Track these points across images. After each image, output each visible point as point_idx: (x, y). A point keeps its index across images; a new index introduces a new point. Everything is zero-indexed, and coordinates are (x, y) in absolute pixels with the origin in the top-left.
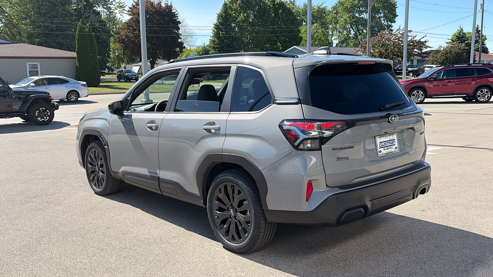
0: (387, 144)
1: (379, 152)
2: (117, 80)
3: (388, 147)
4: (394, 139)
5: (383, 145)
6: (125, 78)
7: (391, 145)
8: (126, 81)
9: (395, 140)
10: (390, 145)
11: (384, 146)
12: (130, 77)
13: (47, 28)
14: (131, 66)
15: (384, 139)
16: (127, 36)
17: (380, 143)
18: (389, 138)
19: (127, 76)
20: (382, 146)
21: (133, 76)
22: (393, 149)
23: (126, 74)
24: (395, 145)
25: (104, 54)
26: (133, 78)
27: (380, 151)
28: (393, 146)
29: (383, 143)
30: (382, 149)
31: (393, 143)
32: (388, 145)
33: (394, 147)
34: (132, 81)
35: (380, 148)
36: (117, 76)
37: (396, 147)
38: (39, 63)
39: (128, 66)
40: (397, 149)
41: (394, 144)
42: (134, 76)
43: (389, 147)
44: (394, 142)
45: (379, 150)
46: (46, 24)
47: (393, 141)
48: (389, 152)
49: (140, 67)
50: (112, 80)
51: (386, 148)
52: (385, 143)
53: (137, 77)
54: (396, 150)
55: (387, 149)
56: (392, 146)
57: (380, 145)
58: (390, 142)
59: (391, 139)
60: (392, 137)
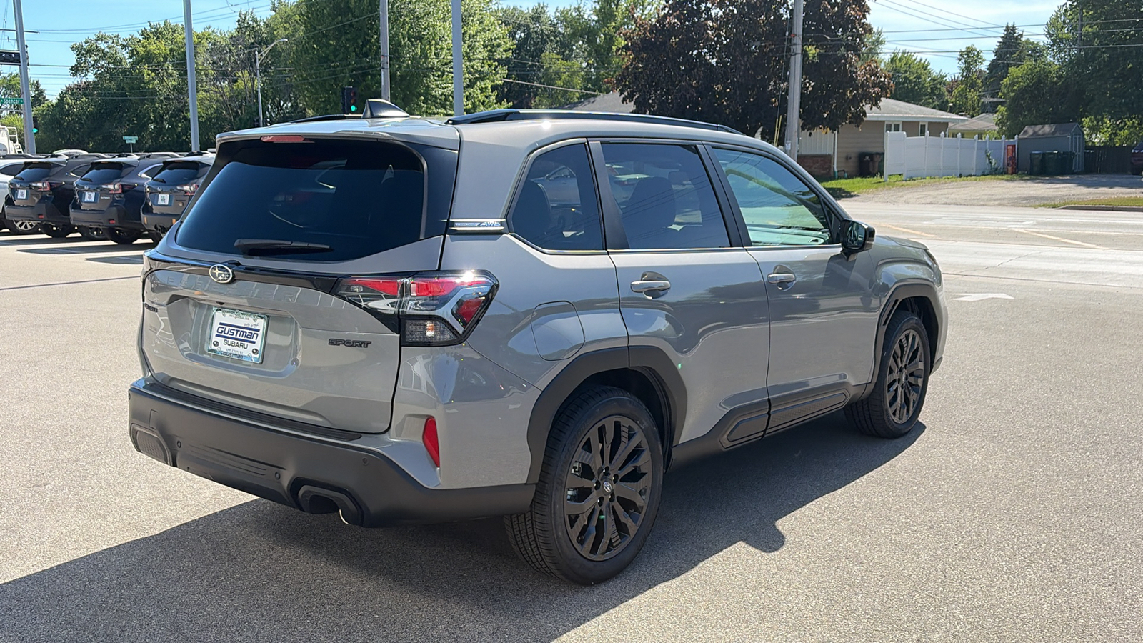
0: (235, 332)
1: (214, 345)
3: (236, 341)
4: (257, 328)
5: (226, 332)
7: (246, 339)
9: (258, 331)
10: (243, 338)
11: (228, 335)
15: (230, 319)
17: (221, 324)
18: (247, 322)
20: (223, 334)
22: (247, 351)
24: (254, 342)
27: (217, 342)
28: (249, 344)
29: (228, 328)
30: (221, 340)
31: (252, 337)
32: (238, 337)
33: (251, 347)
35: (217, 335)
37: (256, 350)
40: (257, 356)
41: (254, 340)
43: (239, 342)
44: (255, 336)
45: (214, 338)
47: (253, 332)
48: (234, 352)
51: (230, 340)
52: (231, 328)
54: (253, 355)
55: (233, 344)
56: (246, 343)
57: (220, 330)
58: (246, 332)
59: (250, 327)
60: (254, 323)
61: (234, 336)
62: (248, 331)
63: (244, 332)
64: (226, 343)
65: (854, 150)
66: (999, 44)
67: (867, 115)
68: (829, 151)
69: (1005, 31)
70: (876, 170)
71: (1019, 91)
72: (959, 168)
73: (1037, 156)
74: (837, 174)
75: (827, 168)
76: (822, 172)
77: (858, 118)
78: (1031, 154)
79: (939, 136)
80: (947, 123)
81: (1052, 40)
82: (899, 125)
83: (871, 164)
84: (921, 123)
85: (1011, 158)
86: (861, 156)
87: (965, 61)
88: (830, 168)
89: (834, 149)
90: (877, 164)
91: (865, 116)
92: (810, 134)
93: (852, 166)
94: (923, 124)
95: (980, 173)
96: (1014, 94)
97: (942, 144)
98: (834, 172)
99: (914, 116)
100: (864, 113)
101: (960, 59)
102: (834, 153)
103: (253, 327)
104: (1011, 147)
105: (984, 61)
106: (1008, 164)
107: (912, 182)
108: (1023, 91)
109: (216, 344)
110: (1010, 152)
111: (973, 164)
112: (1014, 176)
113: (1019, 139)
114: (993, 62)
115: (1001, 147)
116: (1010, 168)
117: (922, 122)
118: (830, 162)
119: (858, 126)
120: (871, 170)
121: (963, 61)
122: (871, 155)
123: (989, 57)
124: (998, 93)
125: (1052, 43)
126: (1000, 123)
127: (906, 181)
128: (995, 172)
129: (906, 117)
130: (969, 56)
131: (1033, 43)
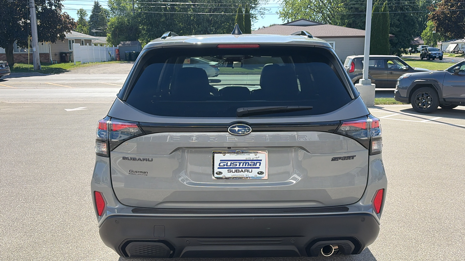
0: (238, 164)
1: (217, 174)
2: (420, 59)
3: (240, 169)
4: (259, 159)
5: (229, 165)
6: (428, 57)
7: (249, 166)
8: (428, 60)
9: (261, 160)
10: (247, 166)
11: (231, 167)
12: (433, 56)
13: (357, 9)
14: (447, 44)
16: (443, 13)
17: (221, 161)
18: (247, 156)
19: (430, 54)
20: (226, 166)
21: (436, 54)
22: (252, 174)
23: (430, 52)
24: (259, 168)
25: (408, 32)
26: (437, 57)
28: (253, 169)
29: (229, 162)
30: (224, 170)
31: (255, 165)
32: (241, 166)
33: (256, 170)
34: (435, 59)
35: (219, 168)
36: (421, 55)
37: (262, 172)
38: (335, 42)
39: (444, 44)
40: (263, 175)
41: (258, 166)
42: (438, 54)
43: (243, 169)
44: (259, 163)
46: (356, 6)
47: (256, 162)
48: (239, 176)
49: (458, 45)
50: (415, 59)
51: (234, 169)
52: (233, 162)
53: (441, 55)
54: (260, 175)
55: (237, 171)
56: (250, 169)
57: (222, 165)
58: (249, 163)
59: (251, 159)
60: (256, 156)
61: (238, 166)
62: (250, 162)
63: (246, 163)
64: (229, 171)
65: (58, 51)
66: (93, 8)
67: (66, 36)
68: (47, 52)
69: (95, 3)
70: (69, 60)
71: (115, 28)
72: (100, 58)
73: (127, 54)
74: (52, 61)
75: (47, 59)
76: (45, 61)
77: (63, 37)
78: (125, 53)
79: (87, 45)
80: (91, 40)
81: (111, 8)
82: (73, 41)
83: (66, 57)
84: (69, 39)
85: (117, 54)
86: (61, 54)
87: (80, 15)
88: (49, 59)
89: (50, 50)
90: (68, 57)
91: (65, 37)
92: (42, 44)
93: (58, 58)
94: (82, 40)
95: (108, 60)
96: (113, 29)
97: (93, 48)
98: (51, 61)
99: (80, 37)
100: (65, 36)
101: (78, 14)
102: (50, 52)
103: (255, 159)
104: (117, 50)
105: (88, 15)
106: (117, 57)
107: (85, 65)
108: (117, 27)
109: (220, 173)
110: (117, 52)
111: (105, 56)
112: (120, 62)
113: (119, 46)
114: (91, 15)
115: (113, 50)
116: (118, 58)
117: (82, 39)
118: (49, 56)
119: (63, 41)
120: (66, 59)
121: (79, 14)
122: (66, 54)
123: (90, 14)
124: (106, 28)
125: (111, 10)
126: (109, 40)
127: (82, 64)
128: (112, 60)
129: (77, 37)
130: (82, 13)
131: (104, 9)
